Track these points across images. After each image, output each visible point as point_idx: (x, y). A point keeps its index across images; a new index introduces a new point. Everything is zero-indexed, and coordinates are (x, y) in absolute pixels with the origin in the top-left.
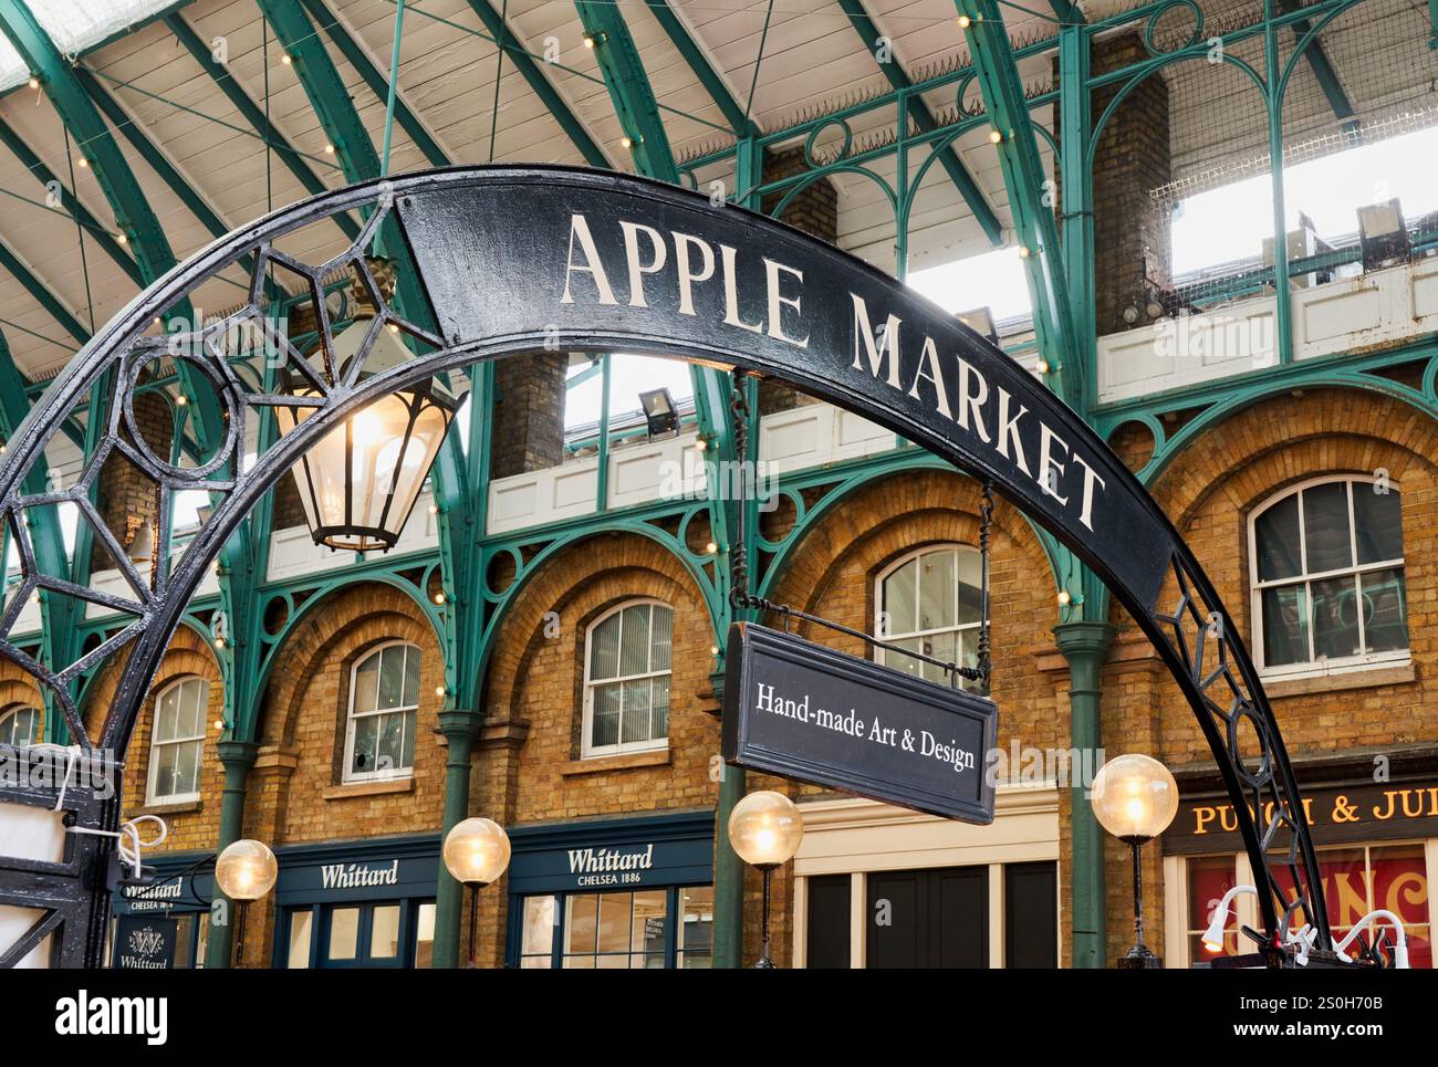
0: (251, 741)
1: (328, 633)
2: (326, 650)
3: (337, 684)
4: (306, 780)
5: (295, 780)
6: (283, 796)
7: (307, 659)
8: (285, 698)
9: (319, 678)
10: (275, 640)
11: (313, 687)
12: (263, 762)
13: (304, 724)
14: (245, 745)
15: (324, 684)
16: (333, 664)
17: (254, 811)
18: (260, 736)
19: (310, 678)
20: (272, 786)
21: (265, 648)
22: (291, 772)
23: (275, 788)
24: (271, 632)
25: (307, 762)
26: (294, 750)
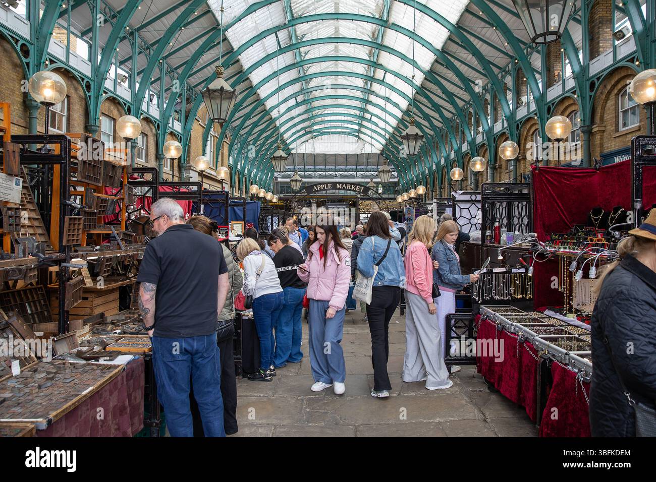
0: (590, 124)
1: (609, 87)
2: (609, 93)
3: (614, 102)
4: (608, 133)
5: (605, 134)
6: (602, 139)
7: (603, 97)
8: (599, 110)
9: (609, 102)
10: (593, 94)
11: (607, 105)
12: (594, 130)
13: (606, 117)
14: (588, 126)
15: (610, 103)
16: (612, 96)
17: (594, 145)
18: (593, 122)
19: (606, 102)
20: (598, 137)
21: (591, 96)
22: (604, 131)
23: (599, 137)
24: (592, 91)
25: (608, 128)
26: (603, 125)
